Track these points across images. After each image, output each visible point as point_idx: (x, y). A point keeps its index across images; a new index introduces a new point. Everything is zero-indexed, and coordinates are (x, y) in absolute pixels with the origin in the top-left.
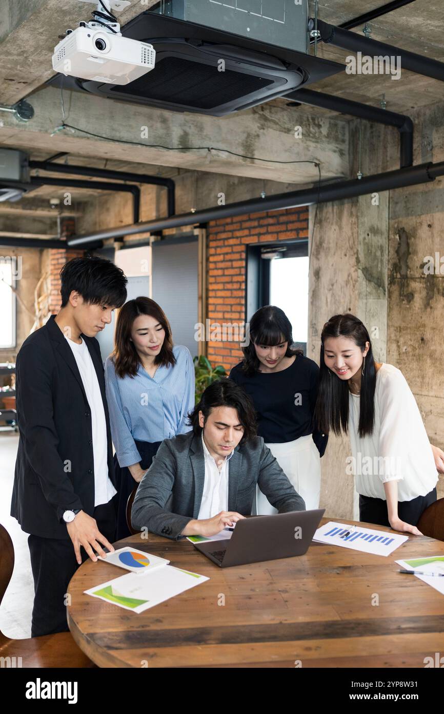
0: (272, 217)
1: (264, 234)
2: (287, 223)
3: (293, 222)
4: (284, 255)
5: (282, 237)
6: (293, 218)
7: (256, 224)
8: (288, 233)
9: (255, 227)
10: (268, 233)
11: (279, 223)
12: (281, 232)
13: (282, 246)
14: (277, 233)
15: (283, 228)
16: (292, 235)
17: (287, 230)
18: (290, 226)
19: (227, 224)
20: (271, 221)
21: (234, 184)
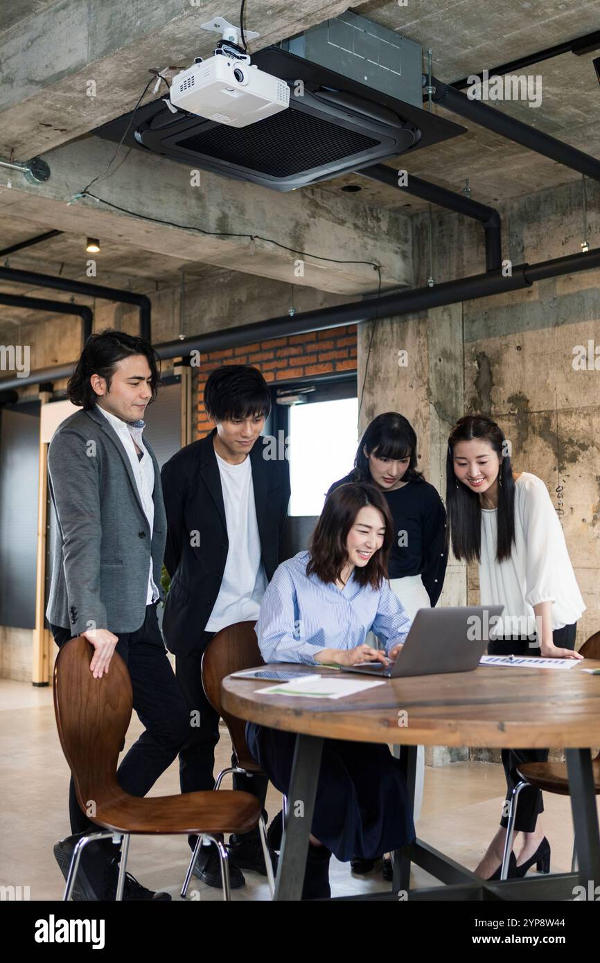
0: (295, 346)
1: (283, 369)
2: (317, 353)
3: (327, 351)
4: (310, 399)
5: (311, 371)
6: (328, 345)
7: (271, 356)
8: (320, 366)
9: (268, 361)
10: (289, 367)
11: (305, 354)
12: (308, 365)
13: (308, 385)
14: (304, 366)
15: (313, 359)
16: (327, 369)
17: (318, 363)
18: (322, 357)
19: (226, 358)
20: (293, 351)
21: (240, 301)
